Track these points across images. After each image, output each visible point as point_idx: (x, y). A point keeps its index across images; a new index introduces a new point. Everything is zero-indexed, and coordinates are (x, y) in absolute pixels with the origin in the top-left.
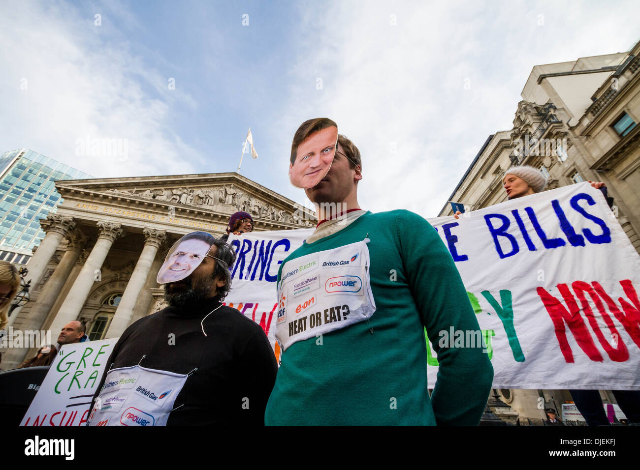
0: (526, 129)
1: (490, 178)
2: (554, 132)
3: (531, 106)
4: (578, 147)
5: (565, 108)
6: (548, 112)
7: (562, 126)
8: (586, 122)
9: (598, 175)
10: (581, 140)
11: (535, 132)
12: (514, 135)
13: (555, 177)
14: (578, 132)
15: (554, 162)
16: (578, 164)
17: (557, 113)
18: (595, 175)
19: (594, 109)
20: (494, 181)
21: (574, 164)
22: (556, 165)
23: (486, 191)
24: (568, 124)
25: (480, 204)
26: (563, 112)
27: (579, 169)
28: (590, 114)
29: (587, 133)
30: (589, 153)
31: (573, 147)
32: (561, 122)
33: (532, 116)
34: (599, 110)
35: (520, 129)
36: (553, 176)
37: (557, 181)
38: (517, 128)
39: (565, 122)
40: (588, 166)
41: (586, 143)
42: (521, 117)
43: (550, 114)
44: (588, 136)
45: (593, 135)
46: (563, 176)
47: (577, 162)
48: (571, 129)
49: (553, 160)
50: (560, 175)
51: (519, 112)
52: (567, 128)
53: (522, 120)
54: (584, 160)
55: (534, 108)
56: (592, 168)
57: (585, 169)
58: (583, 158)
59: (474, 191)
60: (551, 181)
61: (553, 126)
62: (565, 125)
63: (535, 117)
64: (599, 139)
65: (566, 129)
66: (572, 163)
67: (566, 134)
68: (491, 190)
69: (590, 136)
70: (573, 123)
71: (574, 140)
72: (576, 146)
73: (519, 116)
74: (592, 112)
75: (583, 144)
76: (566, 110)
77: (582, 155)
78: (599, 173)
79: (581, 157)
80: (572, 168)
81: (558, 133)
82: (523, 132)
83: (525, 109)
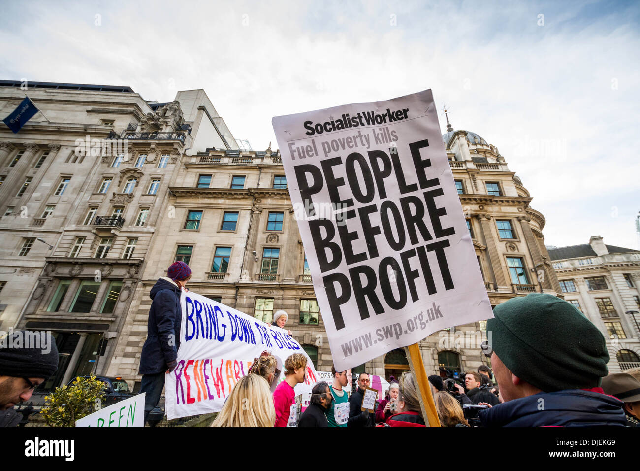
0: (162, 124)
1: (95, 120)
2: (175, 147)
3: (180, 113)
4: (176, 168)
5: (194, 140)
6: (184, 131)
7: (182, 148)
8: (194, 160)
9: (168, 193)
10: (181, 166)
11: (165, 133)
12: (151, 117)
13: (144, 171)
14: (185, 160)
15: (154, 162)
16: (165, 178)
17: (188, 137)
18: (167, 192)
19: (204, 158)
20: (96, 125)
21: (163, 175)
22: (154, 165)
23: (79, 126)
24: (185, 150)
25: (59, 128)
26: (191, 140)
27: (163, 180)
28: (199, 158)
29: (188, 166)
30: (176, 178)
31: (174, 165)
32: (184, 145)
33: (175, 120)
34: (205, 161)
35: (160, 119)
36: (144, 169)
37: (143, 174)
38: (159, 116)
39: (185, 147)
40: (169, 184)
41: (181, 170)
42: (168, 111)
43: (184, 132)
44: (187, 168)
45: (189, 170)
46: (150, 175)
47: (166, 176)
48: (184, 155)
49: (155, 160)
50: (149, 173)
51: (170, 108)
52: (183, 152)
53: (166, 115)
54: (171, 179)
55: (180, 116)
56: (169, 187)
57: (165, 184)
58: (171, 177)
59: (64, 110)
60: (140, 172)
61: (179, 143)
62: (184, 149)
63: (175, 123)
64: (189, 175)
65: (181, 151)
66: (163, 173)
67: (179, 154)
68: (85, 130)
69: (187, 169)
70: (188, 153)
71: (178, 162)
72: (175, 167)
73: (168, 110)
74: (201, 158)
75: (180, 169)
76: (193, 141)
77: (173, 175)
78: (170, 193)
79: (171, 175)
80: (160, 176)
81: (176, 149)
82: (159, 123)
83: (175, 110)
